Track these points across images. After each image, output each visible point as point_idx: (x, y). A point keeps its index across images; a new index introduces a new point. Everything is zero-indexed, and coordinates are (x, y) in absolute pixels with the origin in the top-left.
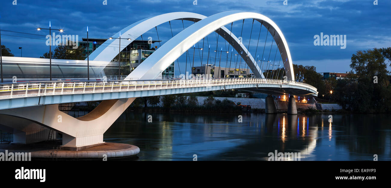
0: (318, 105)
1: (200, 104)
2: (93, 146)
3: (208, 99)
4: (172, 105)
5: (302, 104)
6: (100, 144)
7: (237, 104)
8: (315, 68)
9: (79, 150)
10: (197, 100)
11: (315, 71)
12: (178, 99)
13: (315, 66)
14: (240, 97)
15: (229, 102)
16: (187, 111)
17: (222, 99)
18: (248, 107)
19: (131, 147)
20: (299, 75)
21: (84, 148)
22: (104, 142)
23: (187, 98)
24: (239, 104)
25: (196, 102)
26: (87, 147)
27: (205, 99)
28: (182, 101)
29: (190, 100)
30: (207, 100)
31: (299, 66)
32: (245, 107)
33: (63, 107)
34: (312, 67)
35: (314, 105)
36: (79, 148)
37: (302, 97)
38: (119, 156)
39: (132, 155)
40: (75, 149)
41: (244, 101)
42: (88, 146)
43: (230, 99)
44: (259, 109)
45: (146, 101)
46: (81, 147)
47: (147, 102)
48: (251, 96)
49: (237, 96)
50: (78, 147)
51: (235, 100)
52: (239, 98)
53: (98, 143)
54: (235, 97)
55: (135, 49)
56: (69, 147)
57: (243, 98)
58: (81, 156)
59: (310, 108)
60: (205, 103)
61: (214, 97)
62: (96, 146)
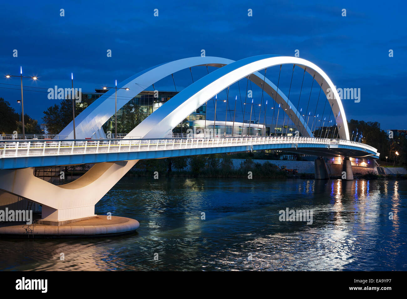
0: (381, 169)
1: (236, 168)
2: (81, 220)
3: (246, 162)
4: (201, 170)
5: (360, 168)
6: (89, 217)
7: (281, 168)
8: (379, 124)
9: (61, 225)
10: (232, 164)
11: (379, 128)
12: (209, 162)
13: (379, 123)
14: (285, 159)
15: (271, 165)
16: (220, 177)
17: (262, 162)
18: (294, 172)
19: (129, 221)
20: (355, 133)
21: (69, 223)
22: (96, 215)
23: (221, 161)
24: (283, 168)
25: (231, 165)
26: (72, 222)
27: (242, 162)
28: (214, 164)
29: (223, 163)
30: (244, 163)
31: (360, 121)
32: (290, 171)
33: (46, 171)
34: (376, 123)
35: (375, 169)
36: (62, 222)
37: (360, 160)
38: (111, 233)
39: (128, 231)
40: (56, 224)
41: (291, 165)
42: (73, 220)
43: (272, 162)
44: (307, 174)
45: (170, 164)
46: (64, 221)
47: (172, 166)
48: (299, 159)
49: (281, 158)
50: (60, 222)
51: (279, 163)
52: (284, 161)
53: (87, 217)
54: (280, 160)
55: (158, 102)
56: (50, 221)
57: (289, 160)
58: (63, 232)
59: (370, 172)
60: (242, 167)
61: (252, 160)
62: (85, 220)
